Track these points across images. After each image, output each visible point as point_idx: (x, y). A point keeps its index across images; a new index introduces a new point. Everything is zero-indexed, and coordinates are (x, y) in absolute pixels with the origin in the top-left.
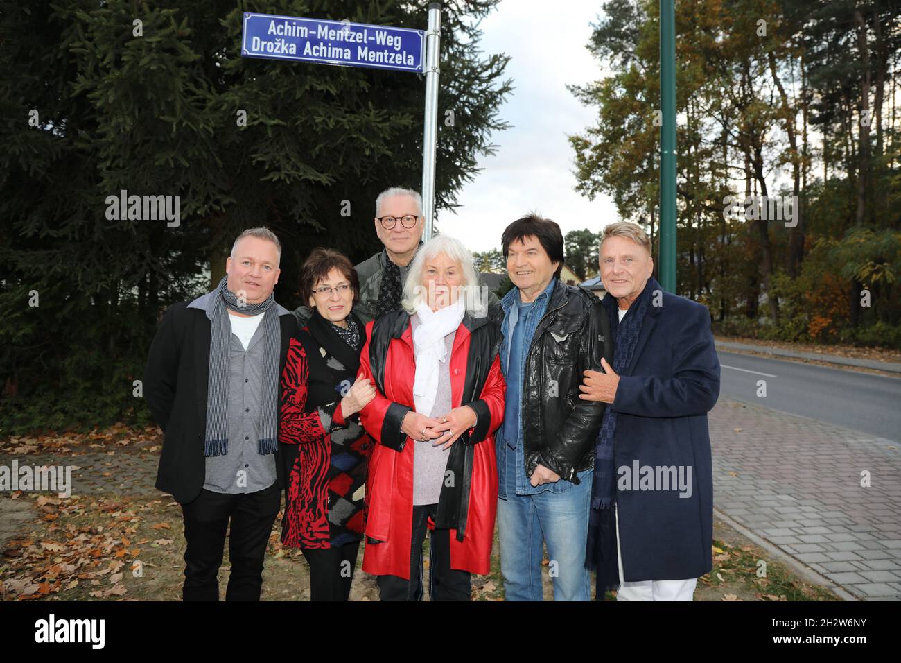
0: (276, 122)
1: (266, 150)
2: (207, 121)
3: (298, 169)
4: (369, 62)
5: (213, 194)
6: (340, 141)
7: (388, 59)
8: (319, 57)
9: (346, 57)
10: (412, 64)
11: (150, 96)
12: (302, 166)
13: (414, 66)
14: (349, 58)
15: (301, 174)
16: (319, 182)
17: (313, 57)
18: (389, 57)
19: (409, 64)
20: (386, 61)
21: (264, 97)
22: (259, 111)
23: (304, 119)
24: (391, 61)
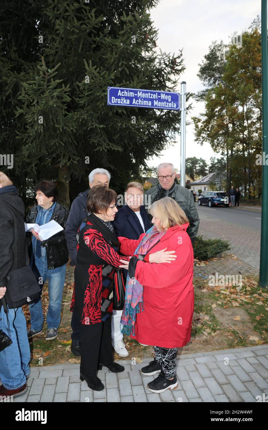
0: (102, 126)
1: (95, 138)
2: (73, 126)
3: (109, 145)
4: (158, 106)
5: (72, 156)
6: (127, 133)
7: (166, 105)
8: (138, 105)
9: (149, 105)
10: (175, 107)
11: (51, 117)
12: (111, 144)
13: (176, 108)
14: (151, 105)
15: (111, 147)
16: (119, 150)
17: (136, 105)
18: (166, 104)
19: (174, 107)
20: (165, 106)
21: (96, 115)
22: (94, 121)
23: (112, 124)
24: (167, 106)
